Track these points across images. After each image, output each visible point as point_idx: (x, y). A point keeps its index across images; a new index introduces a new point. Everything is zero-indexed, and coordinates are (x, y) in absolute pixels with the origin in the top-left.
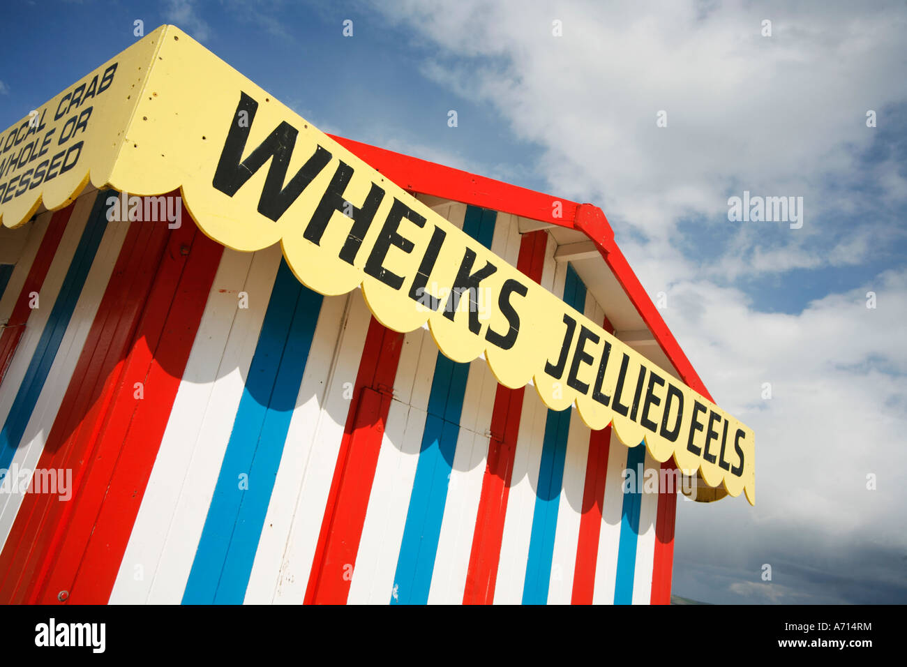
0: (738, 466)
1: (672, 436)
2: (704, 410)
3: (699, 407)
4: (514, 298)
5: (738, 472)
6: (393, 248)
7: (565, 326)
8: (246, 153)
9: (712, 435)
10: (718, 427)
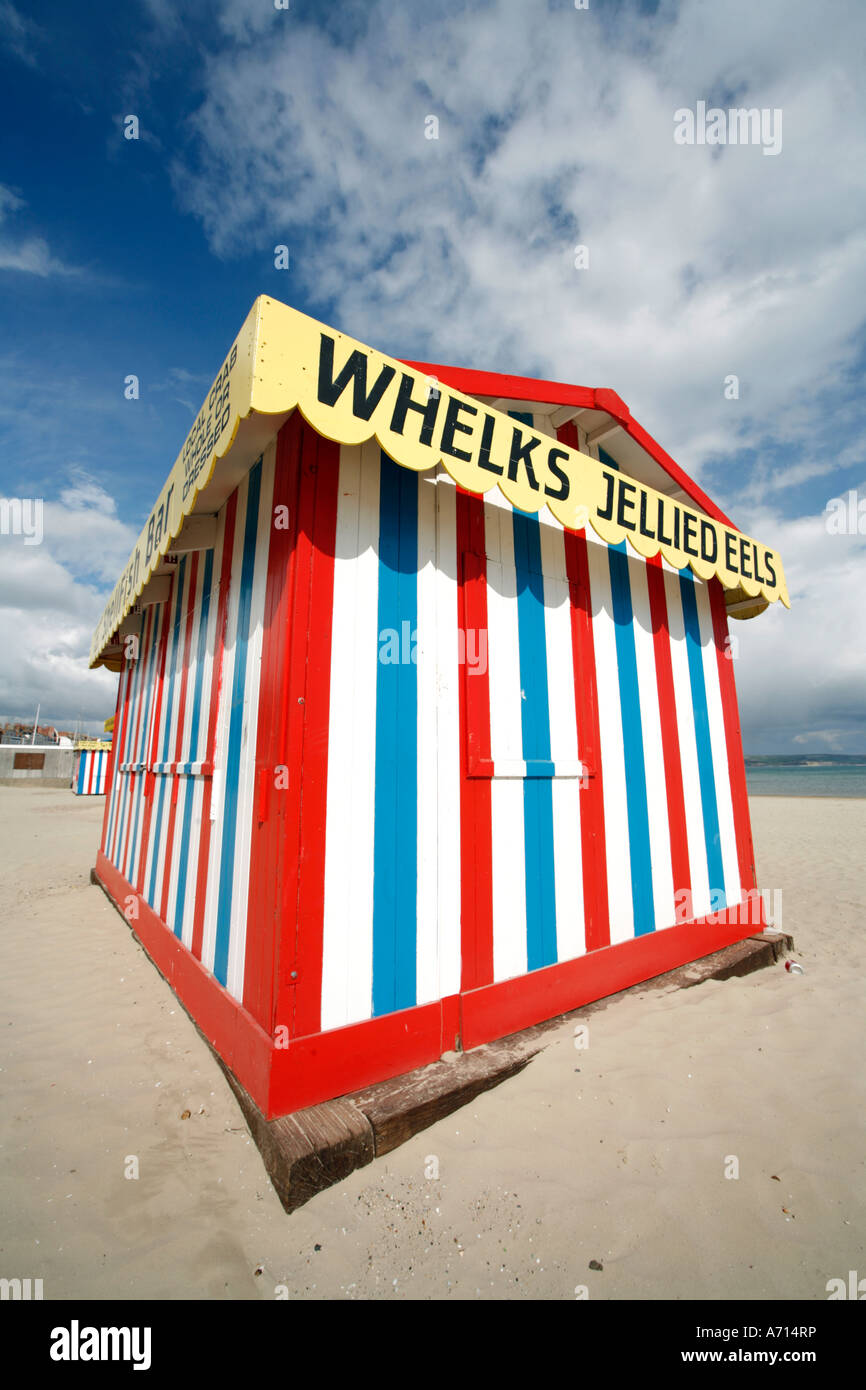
0: (771, 580)
1: (713, 559)
2: (734, 538)
3: (729, 536)
4: (560, 462)
5: (772, 584)
6: (457, 432)
7: (606, 481)
8: (335, 375)
9: (744, 557)
10: (748, 551)
